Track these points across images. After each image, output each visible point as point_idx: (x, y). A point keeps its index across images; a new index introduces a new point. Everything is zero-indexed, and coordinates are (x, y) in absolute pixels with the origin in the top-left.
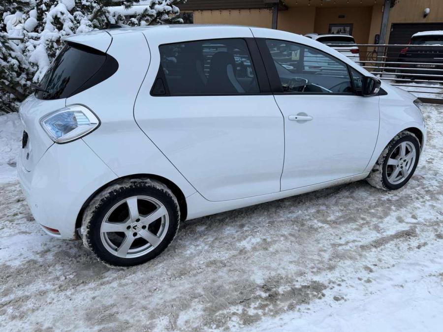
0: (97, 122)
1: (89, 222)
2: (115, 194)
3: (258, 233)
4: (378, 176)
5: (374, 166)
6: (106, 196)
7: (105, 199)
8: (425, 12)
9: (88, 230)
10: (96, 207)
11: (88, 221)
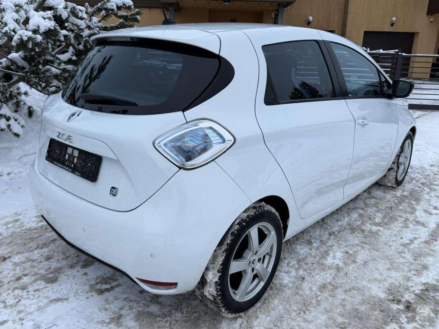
0: (233, 139)
1: (222, 265)
2: (244, 224)
3: (334, 247)
4: (393, 174)
5: (391, 165)
6: (236, 228)
7: (236, 232)
8: (309, 20)
9: (220, 274)
10: (227, 244)
11: (221, 263)
